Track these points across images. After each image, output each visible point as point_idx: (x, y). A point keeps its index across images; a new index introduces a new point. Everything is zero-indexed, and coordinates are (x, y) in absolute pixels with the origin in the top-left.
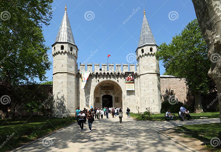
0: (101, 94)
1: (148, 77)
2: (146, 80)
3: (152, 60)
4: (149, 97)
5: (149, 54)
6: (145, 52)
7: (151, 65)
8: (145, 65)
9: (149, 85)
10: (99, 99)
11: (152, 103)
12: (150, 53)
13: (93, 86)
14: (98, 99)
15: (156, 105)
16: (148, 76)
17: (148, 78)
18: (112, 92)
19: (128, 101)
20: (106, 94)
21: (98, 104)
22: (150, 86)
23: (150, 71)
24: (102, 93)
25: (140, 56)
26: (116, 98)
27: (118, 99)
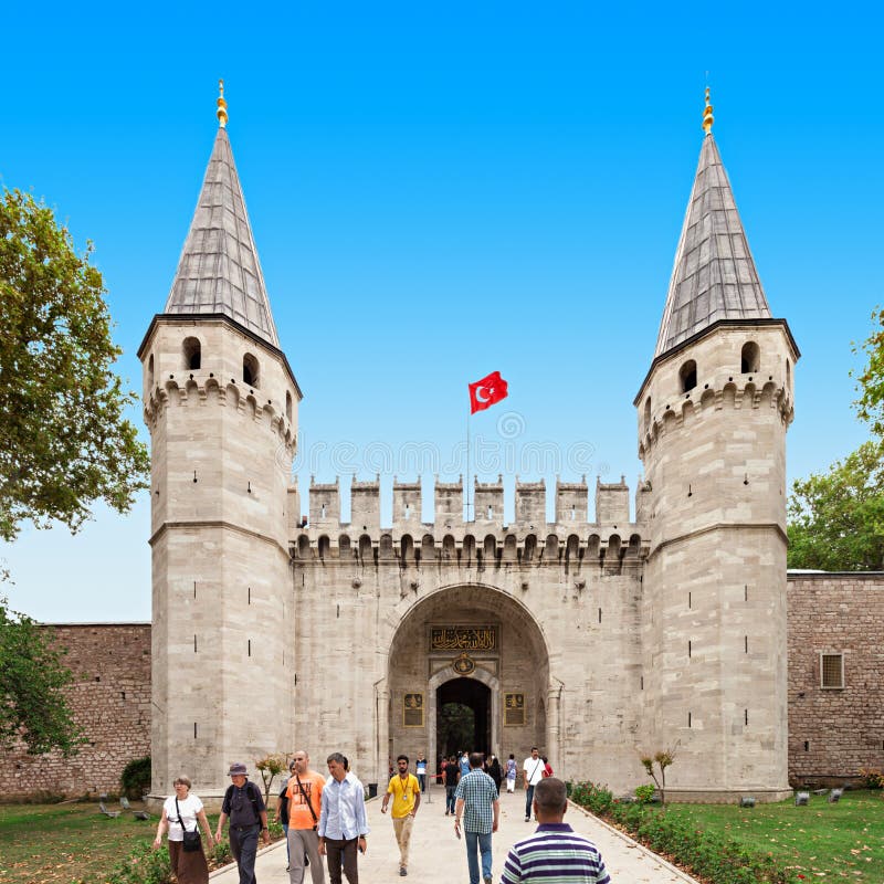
0: (430, 677)
1: (718, 553)
2: (705, 572)
3: (752, 435)
4: (718, 692)
5: (730, 387)
6: (706, 379)
7: (738, 471)
8: (703, 471)
9: (717, 607)
10: (420, 704)
11: (734, 730)
12: (741, 381)
13: (385, 621)
14: (414, 704)
15: (758, 745)
16: (718, 546)
17: (717, 562)
18: (491, 665)
19: (580, 718)
20: (457, 676)
21: (416, 730)
22: (725, 618)
23: (730, 512)
24: (436, 666)
25: (669, 415)
26: (509, 697)
27: (521, 704)
